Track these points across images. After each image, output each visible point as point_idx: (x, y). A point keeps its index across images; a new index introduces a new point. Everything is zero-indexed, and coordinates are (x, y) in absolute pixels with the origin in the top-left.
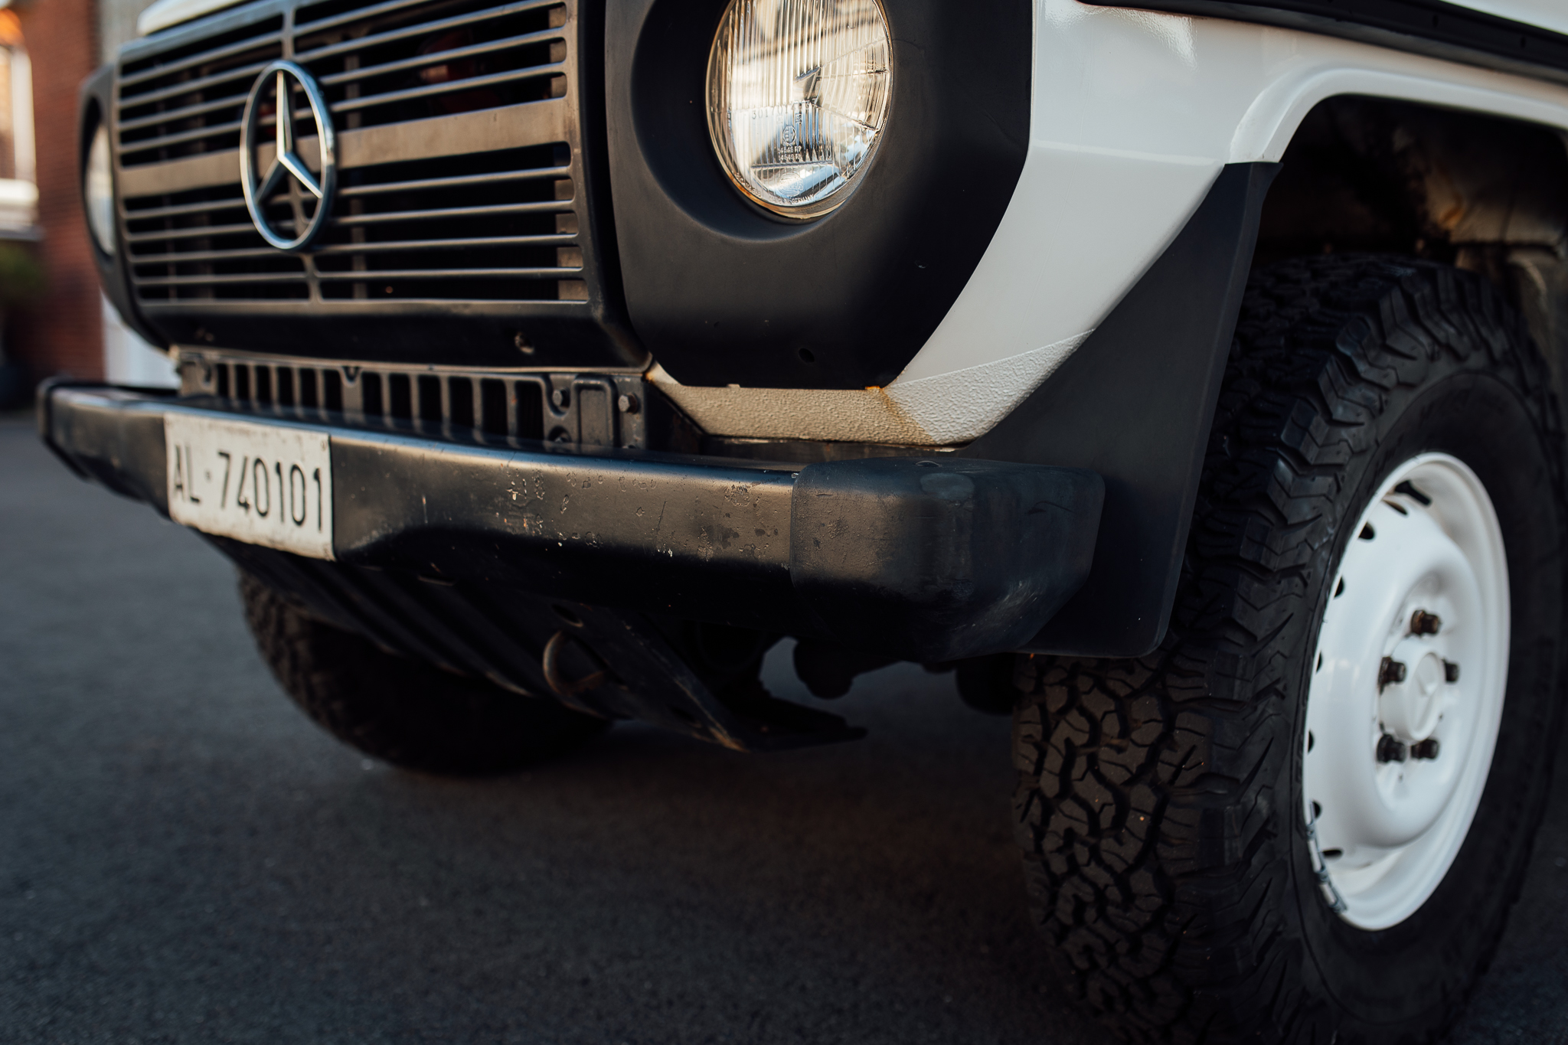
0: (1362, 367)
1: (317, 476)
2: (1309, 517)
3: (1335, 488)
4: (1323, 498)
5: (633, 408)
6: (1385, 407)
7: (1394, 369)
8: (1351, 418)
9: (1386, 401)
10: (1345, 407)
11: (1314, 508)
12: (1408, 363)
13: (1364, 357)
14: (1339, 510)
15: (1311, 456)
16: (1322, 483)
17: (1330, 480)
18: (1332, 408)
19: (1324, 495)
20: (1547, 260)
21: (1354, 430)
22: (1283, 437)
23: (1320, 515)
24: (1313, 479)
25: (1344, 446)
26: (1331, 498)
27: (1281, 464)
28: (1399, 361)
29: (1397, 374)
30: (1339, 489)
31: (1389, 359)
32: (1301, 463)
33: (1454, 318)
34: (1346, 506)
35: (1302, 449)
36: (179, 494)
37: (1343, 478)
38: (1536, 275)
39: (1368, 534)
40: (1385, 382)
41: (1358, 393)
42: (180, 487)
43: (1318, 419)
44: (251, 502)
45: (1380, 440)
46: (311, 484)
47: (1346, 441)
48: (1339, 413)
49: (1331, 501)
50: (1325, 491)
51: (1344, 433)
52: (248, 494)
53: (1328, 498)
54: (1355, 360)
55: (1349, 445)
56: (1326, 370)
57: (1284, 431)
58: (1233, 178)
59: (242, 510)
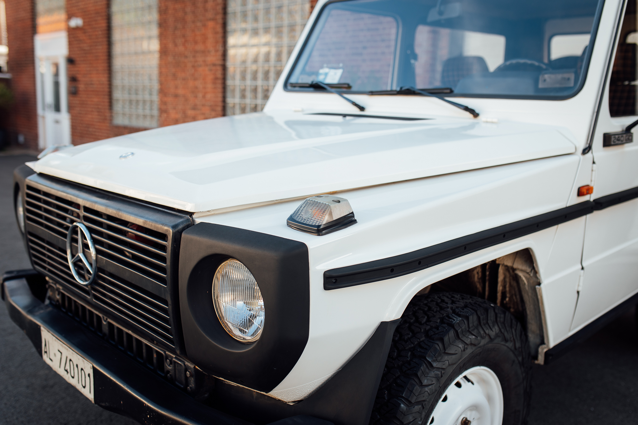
0: (435, 365)
1: (89, 375)
2: (411, 421)
3: (422, 408)
4: (417, 413)
5: (191, 375)
6: (443, 375)
7: (448, 360)
8: (430, 383)
9: (444, 373)
10: (428, 379)
11: (414, 417)
12: (454, 356)
13: (436, 360)
14: (424, 414)
15: (413, 401)
16: (417, 408)
17: (420, 406)
18: (422, 381)
19: (418, 412)
21: (430, 387)
22: (403, 395)
23: (416, 419)
24: (414, 407)
25: (426, 394)
26: (420, 412)
27: (402, 405)
28: (450, 356)
29: (449, 362)
30: (423, 408)
31: (446, 357)
32: (410, 404)
33: (475, 332)
34: (427, 412)
35: (409, 399)
36: (46, 354)
37: (425, 404)
39: (445, 399)
40: (444, 367)
41: (432, 374)
42: (46, 352)
43: (417, 387)
44: (69, 371)
45: (441, 386)
46: (87, 378)
47: (427, 391)
48: (425, 382)
49: (420, 413)
50: (418, 411)
51: (426, 389)
52: (68, 367)
53: (419, 413)
54: (431, 362)
55: (428, 393)
56: (421, 369)
57: (404, 393)
59: (66, 373)
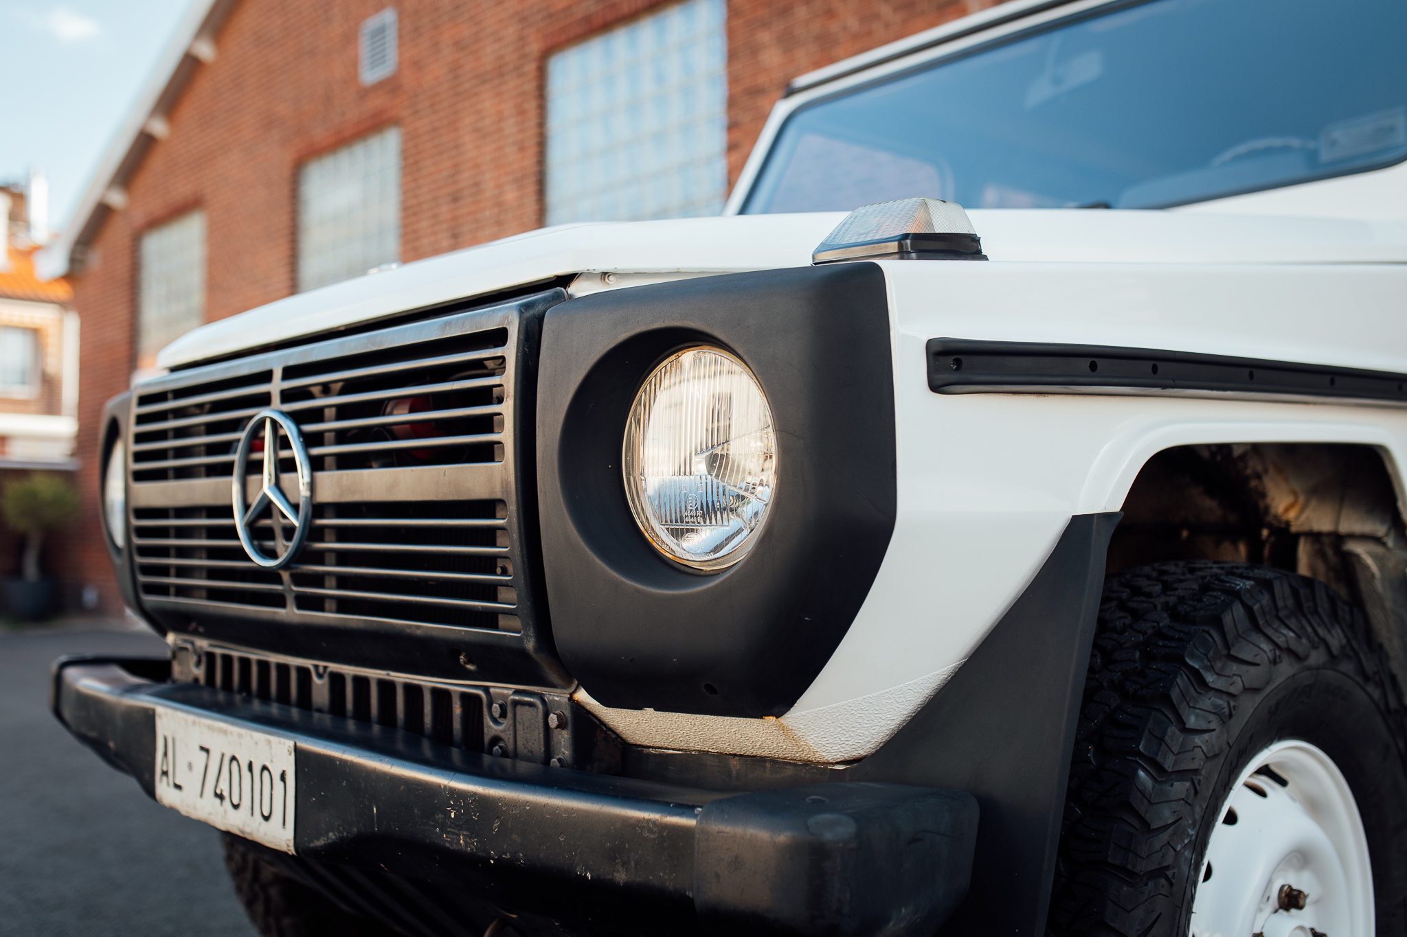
0: (1210, 678)
1: (283, 777)
2: (1170, 821)
3: (1192, 792)
4: (1182, 802)
5: (562, 725)
6: (1234, 712)
7: (1240, 676)
8: (1204, 726)
9: (1235, 707)
10: (1197, 716)
11: (1174, 812)
12: (1252, 669)
13: (1211, 668)
14: (1198, 811)
15: (1168, 765)
16: (1180, 788)
17: (1188, 784)
18: (1184, 718)
19: (1183, 799)
20: (1379, 550)
21: (1206, 736)
22: (1141, 747)
23: (1181, 818)
24: (1172, 785)
25: (1198, 754)
26: (1189, 801)
27: (1141, 773)
28: (1244, 668)
29: (1242, 681)
30: (1196, 792)
31: (1235, 668)
32: (1158, 770)
33: (1292, 622)
34: (1204, 807)
35: (1159, 759)
36: (165, 778)
37: (1200, 781)
38: (1369, 561)
39: (1231, 819)
40: (1232, 690)
41: (1207, 702)
42: (165, 773)
43: (1172, 730)
44: (226, 794)
45: (1231, 743)
46: (278, 784)
47: (1200, 747)
48: (1192, 721)
49: (1190, 804)
50: (1183, 797)
51: (1197, 740)
52: (224, 787)
53: (1186, 802)
54: (1201, 670)
55: (1203, 750)
56: (1177, 683)
57: (1142, 742)
58: (1079, 526)
59: (218, 801)
